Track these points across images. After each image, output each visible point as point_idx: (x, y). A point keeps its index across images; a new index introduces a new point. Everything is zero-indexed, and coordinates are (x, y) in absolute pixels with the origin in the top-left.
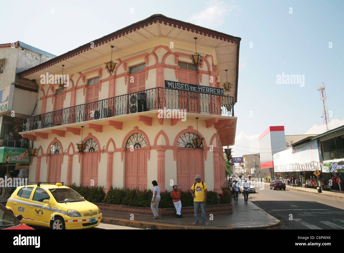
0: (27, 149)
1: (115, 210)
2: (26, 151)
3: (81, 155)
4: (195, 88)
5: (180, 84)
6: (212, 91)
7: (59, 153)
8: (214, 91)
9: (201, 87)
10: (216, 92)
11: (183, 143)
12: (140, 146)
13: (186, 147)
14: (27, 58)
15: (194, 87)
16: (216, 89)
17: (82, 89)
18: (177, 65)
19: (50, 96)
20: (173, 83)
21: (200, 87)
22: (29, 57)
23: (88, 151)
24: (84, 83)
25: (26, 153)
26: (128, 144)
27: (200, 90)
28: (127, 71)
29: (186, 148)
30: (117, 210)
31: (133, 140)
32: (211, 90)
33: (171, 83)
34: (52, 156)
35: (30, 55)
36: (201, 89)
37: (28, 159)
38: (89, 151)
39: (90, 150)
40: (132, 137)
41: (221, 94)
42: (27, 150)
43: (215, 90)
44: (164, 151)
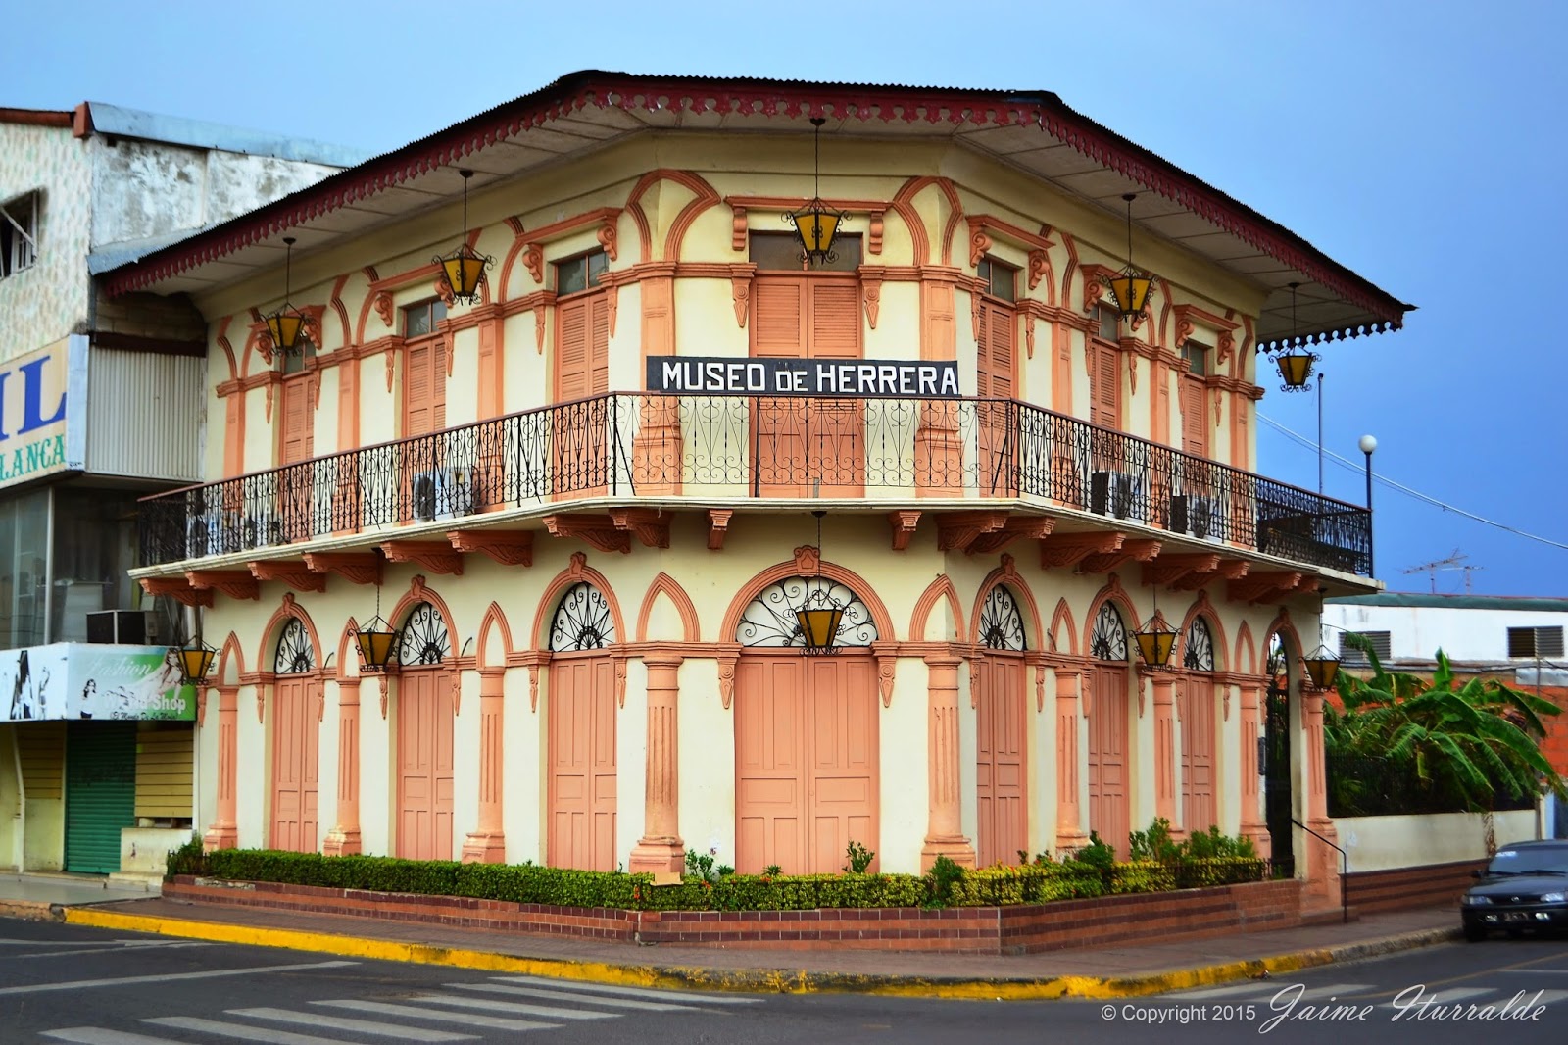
0: (172, 651)
1: (495, 924)
2: (168, 658)
3: (392, 683)
4: (799, 377)
5: (721, 367)
6: (891, 379)
7: (308, 671)
8: (903, 381)
9: (832, 367)
10: (913, 384)
11: (775, 625)
12: (597, 642)
13: (787, 645)
14: (135, 181)
15: (796, 374)
16: (913, 369)
17: (382, 357)
18: (743, 257)
19: (258, 382)
20: (687, 365)
21: (826, 370)
22: (145, 178)
23: (418, 662)
24: (389, 326)
25: (170, 667)
26: (557, 633)
27: (826, 381)
28: (543, 286)
29: (789, 646)
30: (505, 925)
31: (574, 613)
32: (882, 379)
33: (678, 365)
34: (282, 683)
35: (149, 166)
36: (832, 375)
37: (180, 697)
38: (422, 662)
39: (423, 655)
40: (571, 599)
41: (938, 389)
42: (172, 655)
43: (907, 374)
44: (676, 665)
